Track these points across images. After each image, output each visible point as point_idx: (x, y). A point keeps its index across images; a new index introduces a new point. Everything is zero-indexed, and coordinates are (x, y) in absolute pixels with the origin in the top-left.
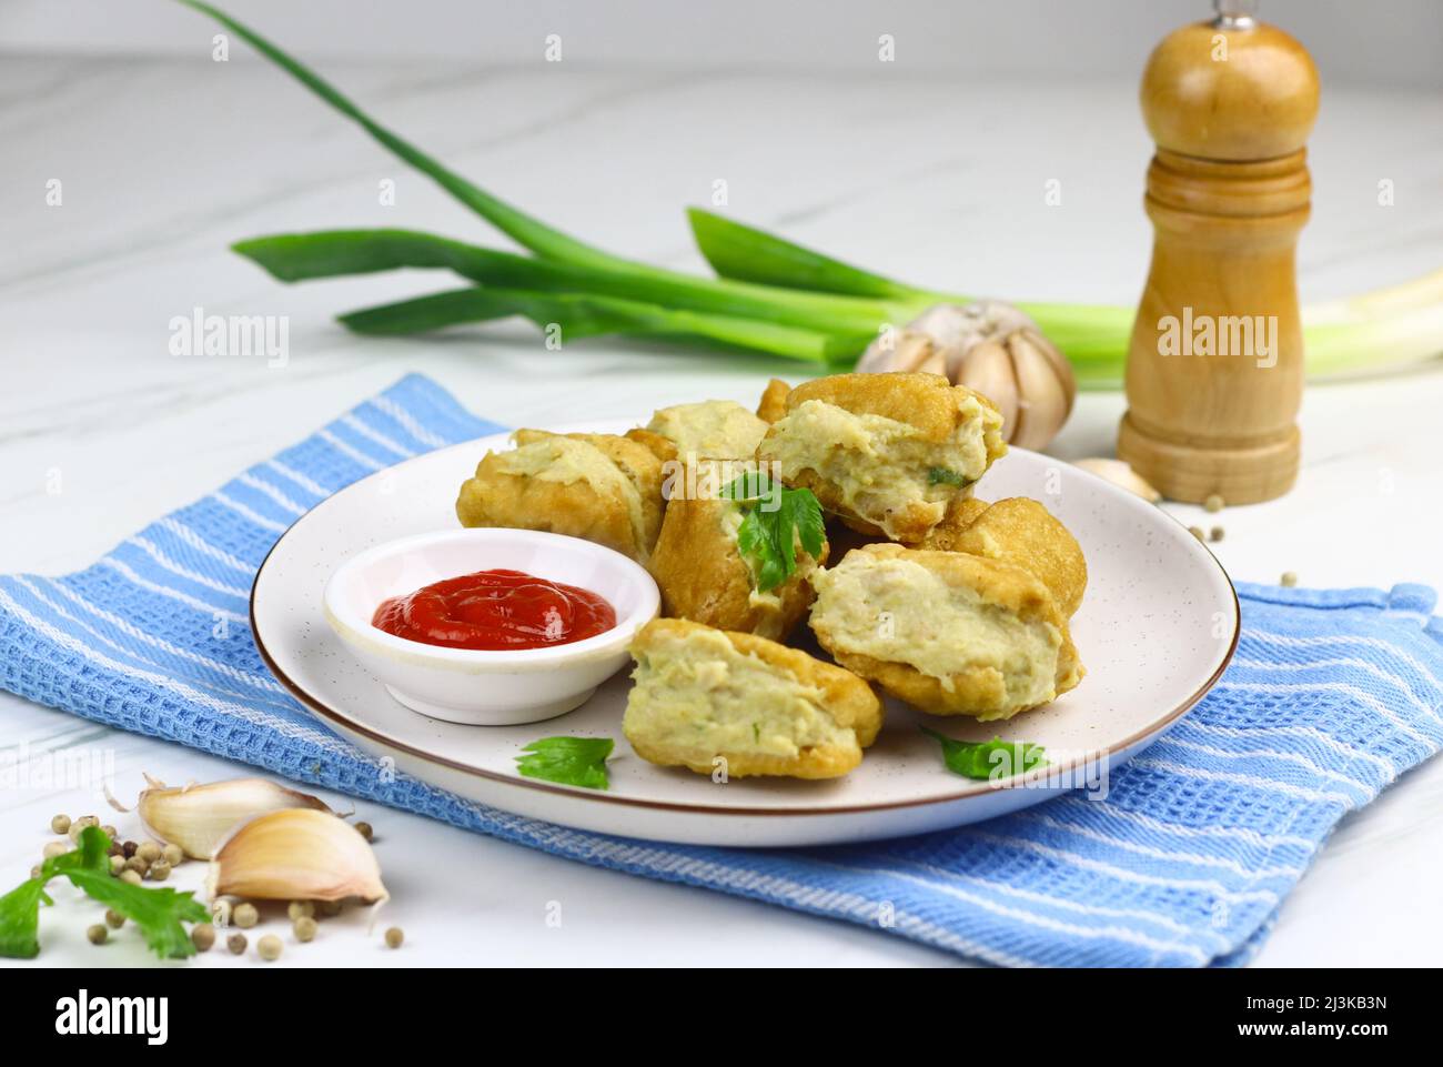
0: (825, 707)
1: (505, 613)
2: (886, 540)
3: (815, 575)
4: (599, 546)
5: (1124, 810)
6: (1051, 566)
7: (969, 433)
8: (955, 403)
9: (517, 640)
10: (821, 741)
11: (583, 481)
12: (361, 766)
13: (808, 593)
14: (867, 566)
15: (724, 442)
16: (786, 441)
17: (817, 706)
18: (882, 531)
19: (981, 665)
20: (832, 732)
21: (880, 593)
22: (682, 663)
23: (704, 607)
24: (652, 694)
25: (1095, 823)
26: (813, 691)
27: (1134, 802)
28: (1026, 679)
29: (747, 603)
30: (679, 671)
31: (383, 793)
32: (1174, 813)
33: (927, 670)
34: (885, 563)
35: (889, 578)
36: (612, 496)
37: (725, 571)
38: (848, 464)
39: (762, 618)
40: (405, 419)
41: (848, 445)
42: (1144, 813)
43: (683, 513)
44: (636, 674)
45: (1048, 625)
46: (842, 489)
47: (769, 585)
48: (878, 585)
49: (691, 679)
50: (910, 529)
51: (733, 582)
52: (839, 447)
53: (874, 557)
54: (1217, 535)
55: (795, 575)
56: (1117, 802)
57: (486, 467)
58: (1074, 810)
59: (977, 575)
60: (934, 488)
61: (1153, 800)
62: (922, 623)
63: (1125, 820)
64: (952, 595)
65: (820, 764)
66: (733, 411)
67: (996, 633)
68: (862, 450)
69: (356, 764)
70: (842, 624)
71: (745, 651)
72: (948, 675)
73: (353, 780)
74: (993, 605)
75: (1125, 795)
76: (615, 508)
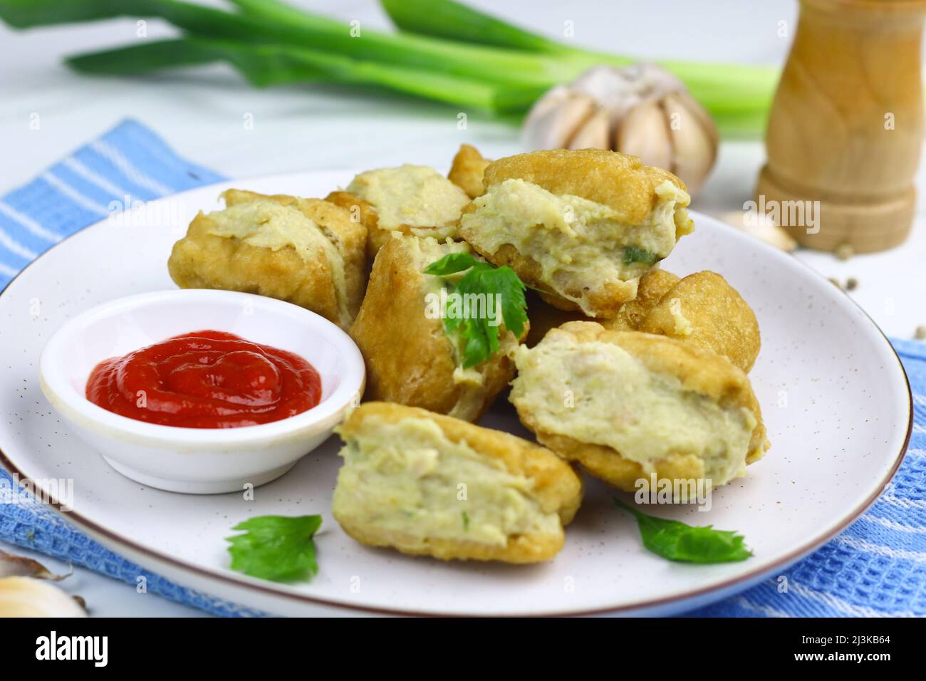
0: (534, 495)
1: (216, 382)
2: (585, 318)
3: (517, 352)
4: (305, 310)
5: (814, 589)
6: (733, 338)
7: (663, 215)
8: (652, 186)
9: (227, 412)
10: (529, 530)
11: (290, 247)
12: (74, 536)
13: (510, 370)
14: (569, 347)
15: (421, 208)
16: (487, 216)
17: (525, 494)
18: (579, 306)
19: (683, 452)
20: (539, 520)
21: (583, 375)
22: (392, 450)
23: (409, 381)
24: (362, 477)
25: (788, 606)
26: (522, 481)
27: (822, 581)
28: (723, 462)
29: (452, 379)
30: (389, 458)
31: (96, 563)
32: (862, 594)
33: (629, 454)
34: (588, 346)
35: (591, 361)
36: (317, 262)
37: (430, 348)
38: (548, 243)
39: (465, 393)
40: (122, 163)
41: (550, 226)
42: (834, 594)
43: (387, 284)
44: (345, 452)
45: (745, 410)
46: (540, 266)
47: (473, 362)
48: (581, 367)
49: (401, 467)
50: (606, 306)
51: (438, 359)
52: (541, 226)
53: (575, 338)
54: (851, 285)
55: (498, 353)
56: (806, 581)
57: (197, 227)
58: (767, 590)
59: (679, 361)
60: (630, 266)
61: (841, 579)
62: (624, 408)
63: (817, 602)
64: (653, 380)
65: (527, 552)
66: (429, 178)
67: (697, 420)
68: (562, 230)
69: (69, 534)
70: (544, 404)
71: (455, 440)
72: (650, 460)
73: (66, 549)
74: (694, 392)
75: (812, 573)
76: (320, 274)
